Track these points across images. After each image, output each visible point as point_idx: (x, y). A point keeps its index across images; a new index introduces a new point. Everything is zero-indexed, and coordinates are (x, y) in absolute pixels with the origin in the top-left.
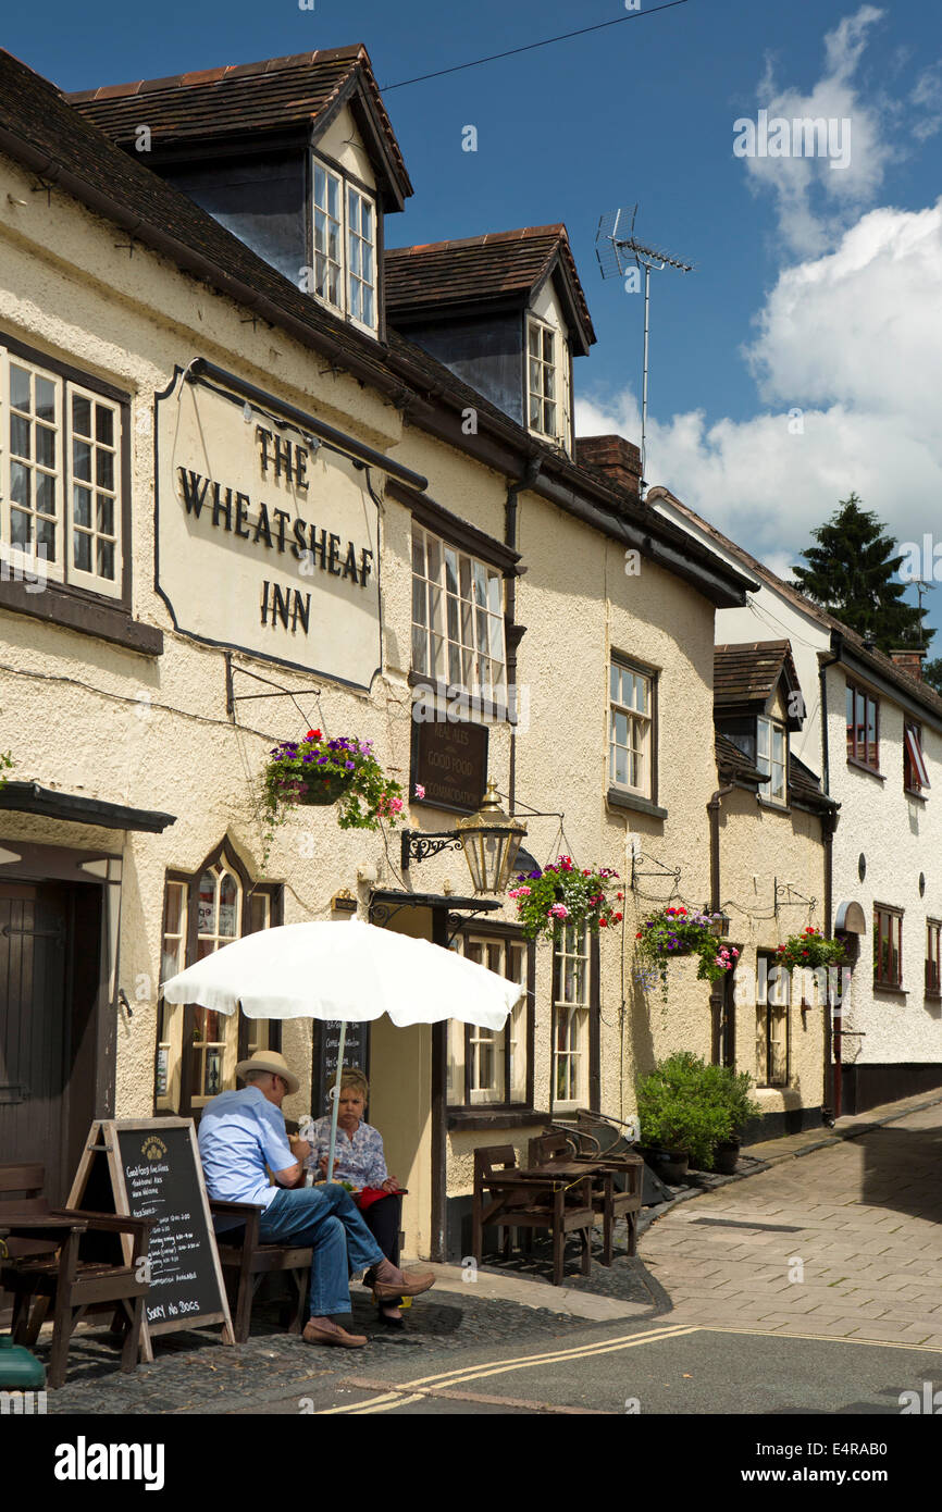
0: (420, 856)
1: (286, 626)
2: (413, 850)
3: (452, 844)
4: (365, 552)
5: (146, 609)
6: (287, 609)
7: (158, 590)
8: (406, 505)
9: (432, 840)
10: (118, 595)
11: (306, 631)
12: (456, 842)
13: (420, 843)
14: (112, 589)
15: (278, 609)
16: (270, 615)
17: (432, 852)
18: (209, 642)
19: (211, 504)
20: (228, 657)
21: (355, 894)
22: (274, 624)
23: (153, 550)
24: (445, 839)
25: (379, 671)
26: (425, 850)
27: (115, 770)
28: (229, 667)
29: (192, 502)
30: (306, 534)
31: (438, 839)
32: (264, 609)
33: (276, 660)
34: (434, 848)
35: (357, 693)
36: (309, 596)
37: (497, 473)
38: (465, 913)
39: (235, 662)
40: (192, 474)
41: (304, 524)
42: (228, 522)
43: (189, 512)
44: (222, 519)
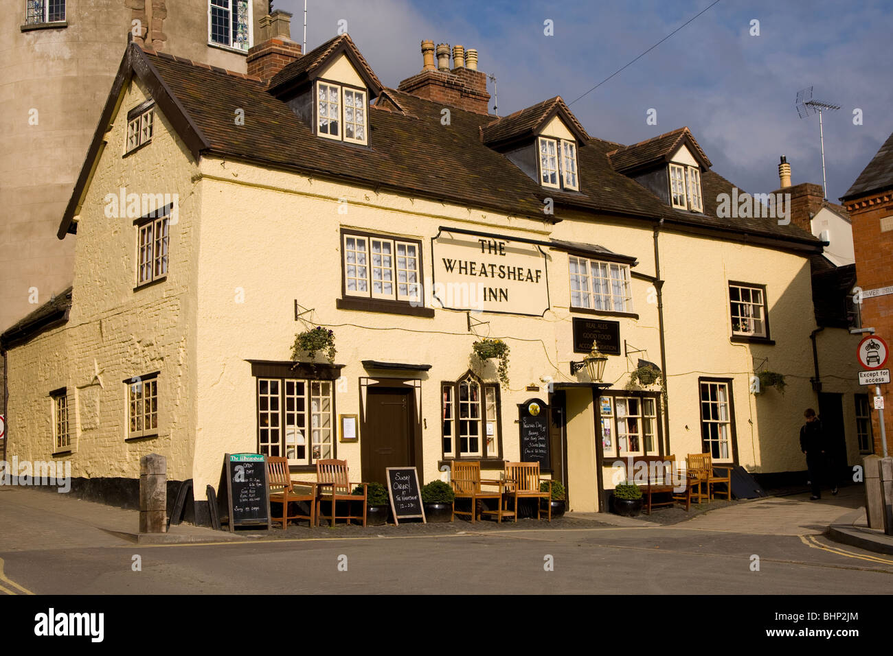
2: (574, 368)
4: (537, 271)
8: (564, 251)
11: (507, 300)
13: (575, 365)
18: (459, 310)
19: (459, 267)
20: (468, 313)
21: (538, 384)
25: (548, 309)
26: (577, 367)
28: (468, 317)
29: (449, 268)
30: (506, 270)
33: (491, 312)
34: (580, 367)
35: (536, 318)
36: (507, 290)
39: (471, 314)
40: (448, 260)
41: (504, 267)
42: (466, 272)
43: (448, 271)
44: (463, 271)
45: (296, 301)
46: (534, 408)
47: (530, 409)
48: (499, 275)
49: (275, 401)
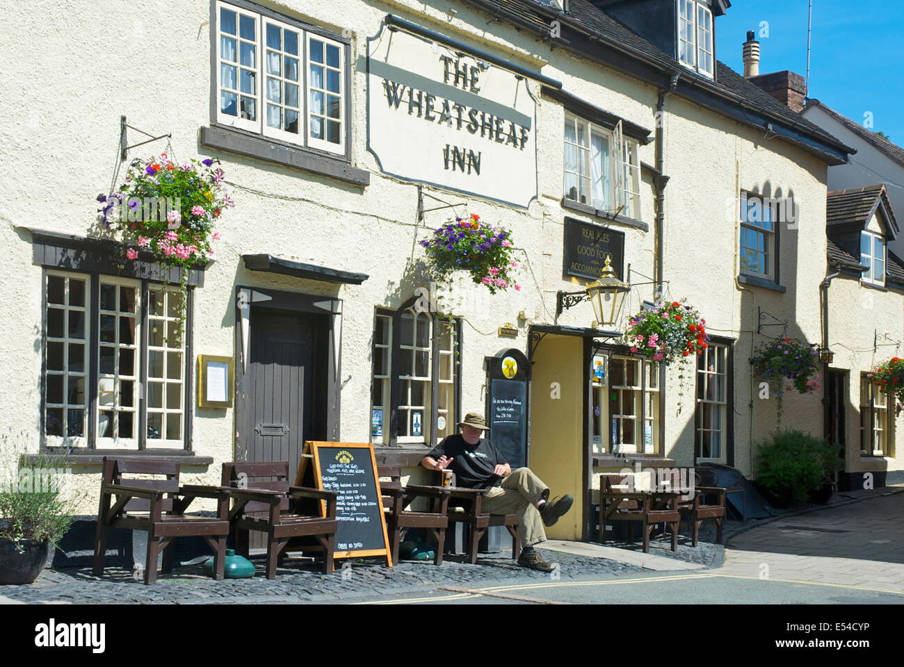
0: (568, 306)
1: (463, 171)
2: (564, 302)
3: (586, 298)
4: (524, 129)
5: (362, 160)
6: (464, 160)
7: (369, 149)
8: (559, 103)
9: (575, 296)
10: (342, 152)
11: (478, 173)
12: (588, 296)
13: (568, 298)
14: (338, 149)
15: (457, 160)
16: (450, 164)
17: (575, 302)
18: (406, 179)
19: (408, 99)
20: (420, 188)
21: (515, 325)
22: (454, 169)
23: (365, 127)
24: (582, 295)
25: (535, 197)
26: (570, 302)
27: (338, 250)
28: (420, 194)
29: (393, 99)
30: (478, 118)
31: (577, 295)
32: (446, 161)
33: (455, 190)
34: (576, 300)
35: (518, 210)
36: (479, 154)
37: (650, 86)
38: (601, 340)
39: (424, 191)
40: (393, 83)
41: (476, 112)
42: (420, 111)
43: (390, 104)
44: (415, 109)
45: (124, 119)
46: (509, 366)
47: (504, 367)
48: (469, 127)
49: (76, 319)
